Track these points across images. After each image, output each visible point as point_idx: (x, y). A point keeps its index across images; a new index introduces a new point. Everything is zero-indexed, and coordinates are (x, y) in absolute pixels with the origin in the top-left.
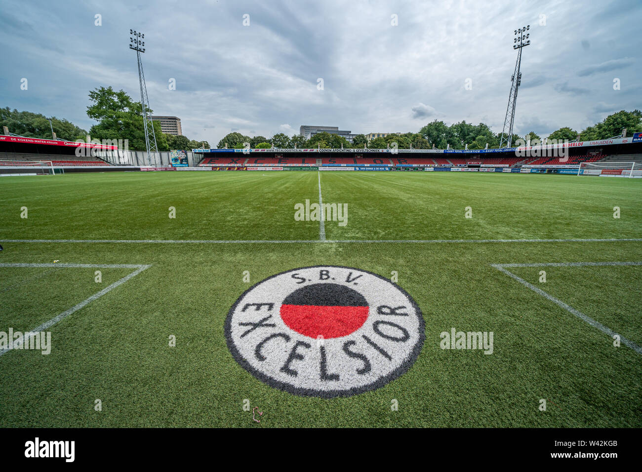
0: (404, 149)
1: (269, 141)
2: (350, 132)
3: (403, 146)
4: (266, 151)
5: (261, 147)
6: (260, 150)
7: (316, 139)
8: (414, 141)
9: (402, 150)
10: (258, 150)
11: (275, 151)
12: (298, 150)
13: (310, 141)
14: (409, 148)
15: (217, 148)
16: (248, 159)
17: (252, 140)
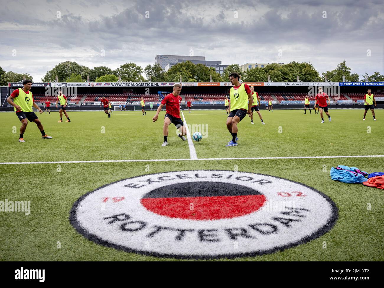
0: (289, 81)
1: (115, 72)
2: (220, 62)
3: (287, 79)
4: (110, 86)
5: (104, 80)
6: (103, 85)
7: (175, 71)
8: (301, 73)
9: (287, 83)
10: (100, 84)
11: (123, 85)
12: (154, 83)
13: (169, 73)
14: (295, 81)
15: (42, 82)
16: (86, 96)
17: (92, 72)
